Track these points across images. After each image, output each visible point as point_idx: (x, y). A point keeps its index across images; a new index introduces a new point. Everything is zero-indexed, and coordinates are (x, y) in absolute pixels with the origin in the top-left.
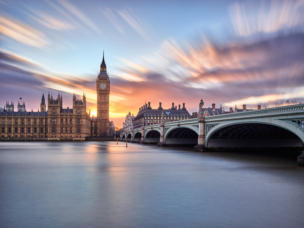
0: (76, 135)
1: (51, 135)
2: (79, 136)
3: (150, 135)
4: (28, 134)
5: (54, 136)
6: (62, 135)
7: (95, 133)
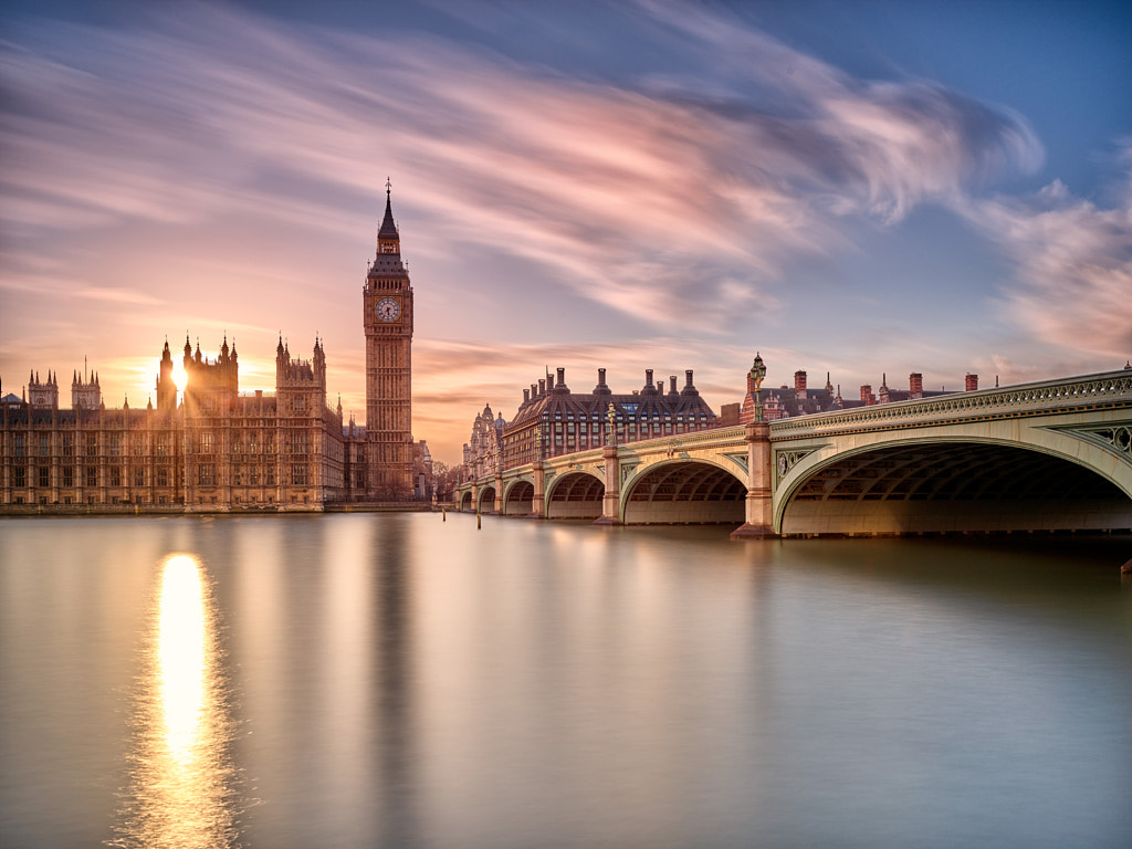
0: (290, 493)
1: (197, 493)
2: (300, 496)
3: (564, 492)
4: (113, 493)
5: (208, 496)
6: (238, 492)
7: (360, 484)
